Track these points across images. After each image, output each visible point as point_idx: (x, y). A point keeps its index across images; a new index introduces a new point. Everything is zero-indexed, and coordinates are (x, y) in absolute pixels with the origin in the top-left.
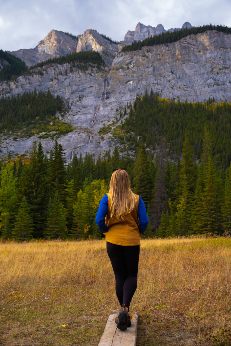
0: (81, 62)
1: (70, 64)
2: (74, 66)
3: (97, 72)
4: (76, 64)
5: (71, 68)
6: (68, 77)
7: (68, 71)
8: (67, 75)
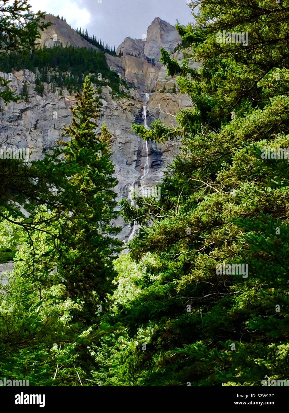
0: (66, 70)
1: (35, 73)
2: (45, 79)
3: (113, 98)
4: (50, 74)
5: (37, 82)
6: (30, 106)
7: (31, 91)
8: (27, 101)
